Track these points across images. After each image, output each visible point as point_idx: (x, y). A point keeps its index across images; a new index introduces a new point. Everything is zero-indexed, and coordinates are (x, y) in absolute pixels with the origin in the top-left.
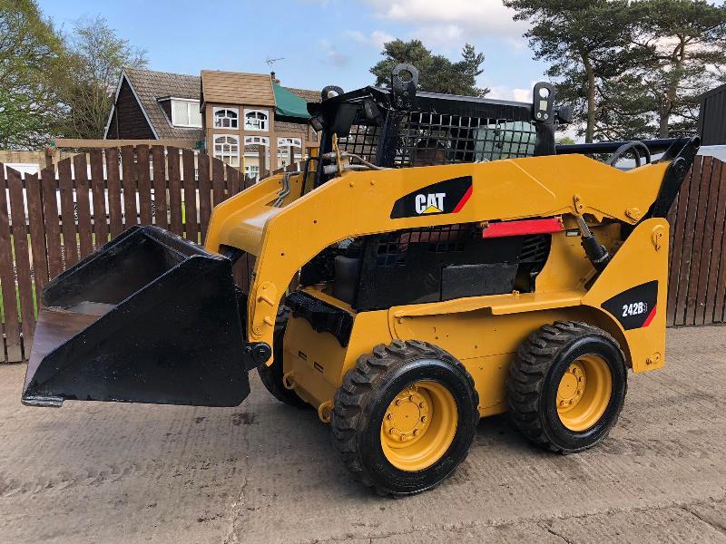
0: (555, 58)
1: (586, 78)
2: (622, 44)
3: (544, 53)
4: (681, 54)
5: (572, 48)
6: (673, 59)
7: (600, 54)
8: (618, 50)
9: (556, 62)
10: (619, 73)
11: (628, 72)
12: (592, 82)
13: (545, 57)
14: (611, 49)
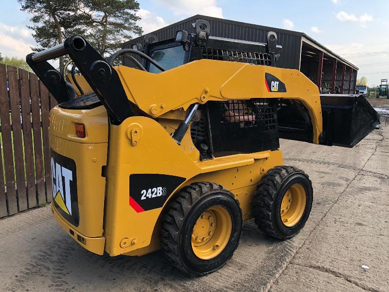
0: (35, 11)
1: (55, 26)
2: (73, 10)
3: (27, 7)
4: (106, 22)
5: (45, 7)
6: (101, 23)
7: (61, 14)
8: (72, 13)
9: (36, 14)
10: (73, 27)
11: (77, 27)
12: (59, 30)
13: (28, 9)
14: (67, 12)
